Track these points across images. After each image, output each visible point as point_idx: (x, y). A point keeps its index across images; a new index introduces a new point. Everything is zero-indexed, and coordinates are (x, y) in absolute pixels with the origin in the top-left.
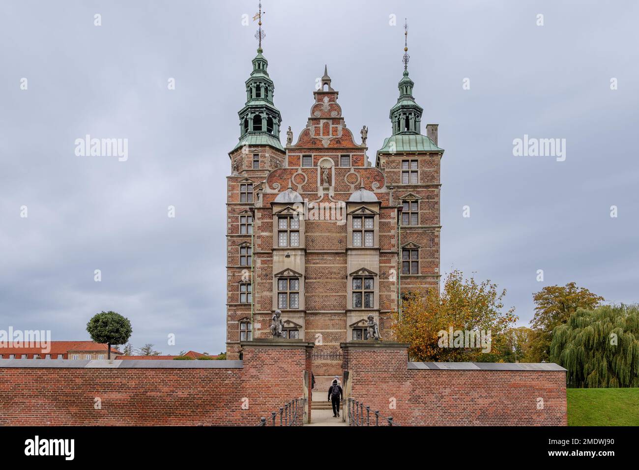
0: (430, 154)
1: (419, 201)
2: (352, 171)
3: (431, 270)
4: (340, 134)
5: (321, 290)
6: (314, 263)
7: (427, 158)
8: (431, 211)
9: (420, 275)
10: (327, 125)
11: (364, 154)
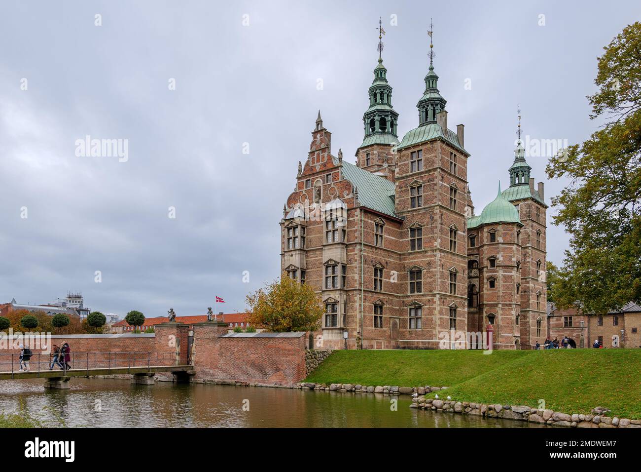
0: (430, 142)
1: (423, 185)
2: (332, 186)
3: (431, 244)
4: (326, 159)
5: (314, 277)
6: (311, 258)
7: (429, 146)
8: (431, 192)
9: (423, 250)
10: (318, 155)
11: (340, 170)
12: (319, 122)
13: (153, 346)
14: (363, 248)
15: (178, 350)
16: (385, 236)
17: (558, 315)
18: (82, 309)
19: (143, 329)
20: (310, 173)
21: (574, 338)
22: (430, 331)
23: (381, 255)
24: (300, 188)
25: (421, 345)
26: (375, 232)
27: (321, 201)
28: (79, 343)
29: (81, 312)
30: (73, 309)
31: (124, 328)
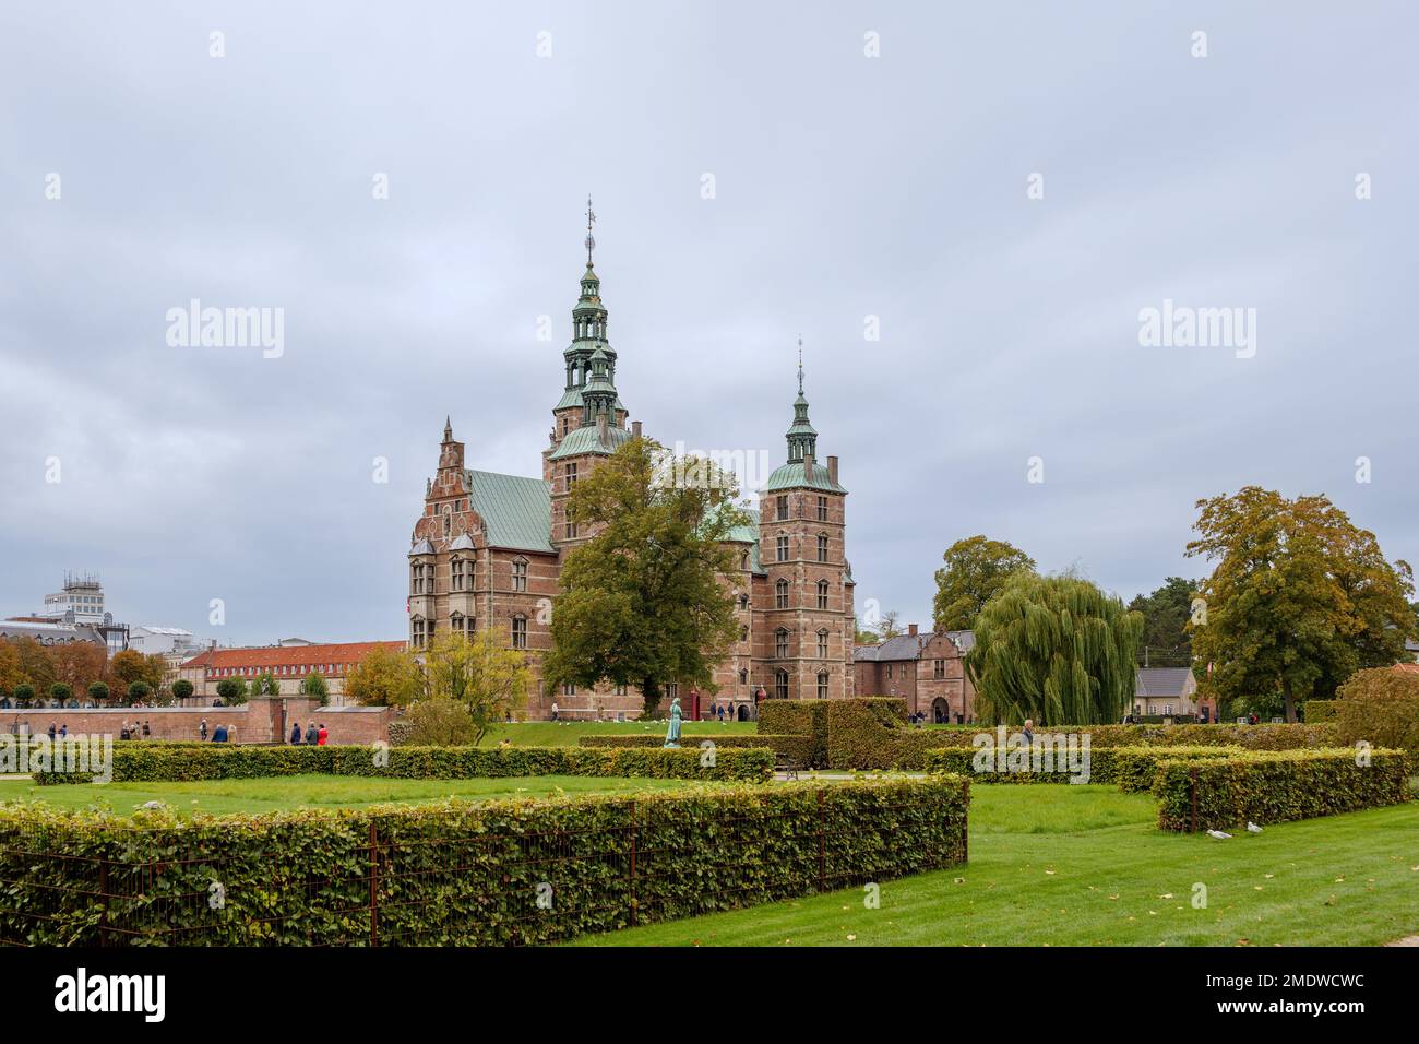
2: (461, 516)
5: (442, 631)
6: (438, 606)
7: (583, 460)
10: (447, 474)
11: (468, 498)
12: (448, 433)
13: (246, 721)
14: (492, 597)
15: (271, 725)
16: (529, 576)
17: (927, 657)
18: (110, 625)
19: (250, 674)
20: (438, 495)
21: (946, 697)
22: (584, 699)
23: (523, 602)
24: (428, 513)
25: (575, 716)
26: (515, 571)
27: (450, 534)
28: (165, 718)
29: (109, 633)
30: (89, 626)
31: (207, 672)
